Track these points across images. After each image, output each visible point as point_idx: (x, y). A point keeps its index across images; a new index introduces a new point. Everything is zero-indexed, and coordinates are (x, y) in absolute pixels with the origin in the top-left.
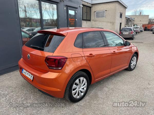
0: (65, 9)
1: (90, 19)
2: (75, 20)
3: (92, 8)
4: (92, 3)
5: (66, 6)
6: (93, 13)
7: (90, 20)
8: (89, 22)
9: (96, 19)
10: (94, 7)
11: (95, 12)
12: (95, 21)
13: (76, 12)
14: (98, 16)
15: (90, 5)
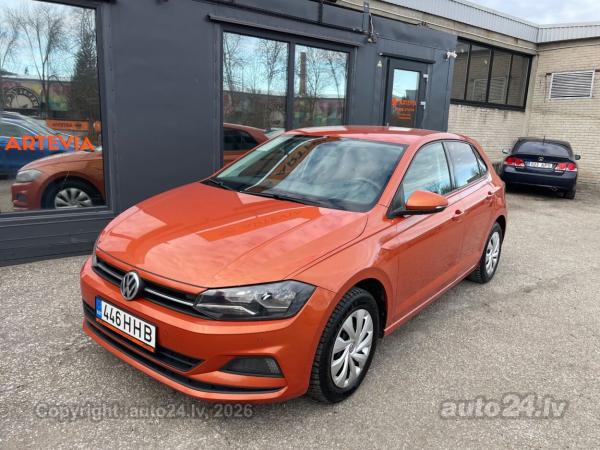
0: (380, 65)
1: (522, 105)
2: (419, 104)
3: (535, 59)
4: (539, 41)
5: (384, 56)
6: (538, 79)
7: (522, 109)
8: (518, 114)
9: (551, 102)
10: (546, 54)
11: (550, 74)
12: (544, 112)
13: (425, 76)
14: (559, 92)
15: (529, 49)
